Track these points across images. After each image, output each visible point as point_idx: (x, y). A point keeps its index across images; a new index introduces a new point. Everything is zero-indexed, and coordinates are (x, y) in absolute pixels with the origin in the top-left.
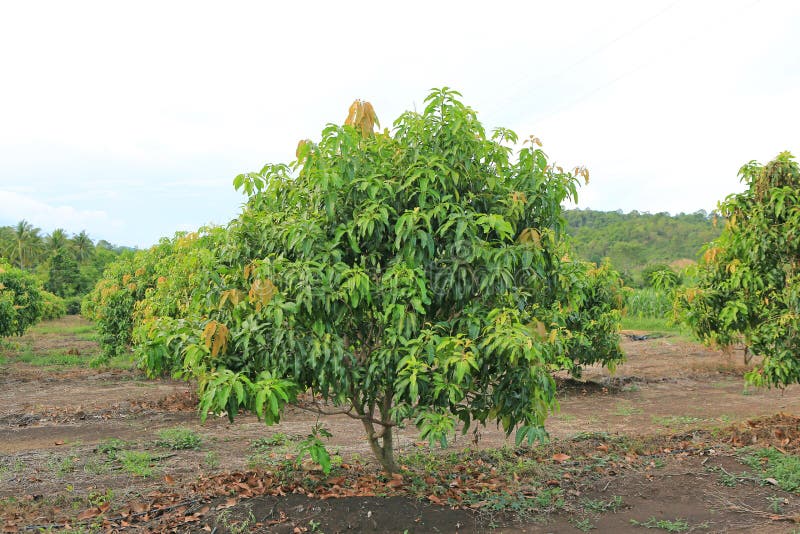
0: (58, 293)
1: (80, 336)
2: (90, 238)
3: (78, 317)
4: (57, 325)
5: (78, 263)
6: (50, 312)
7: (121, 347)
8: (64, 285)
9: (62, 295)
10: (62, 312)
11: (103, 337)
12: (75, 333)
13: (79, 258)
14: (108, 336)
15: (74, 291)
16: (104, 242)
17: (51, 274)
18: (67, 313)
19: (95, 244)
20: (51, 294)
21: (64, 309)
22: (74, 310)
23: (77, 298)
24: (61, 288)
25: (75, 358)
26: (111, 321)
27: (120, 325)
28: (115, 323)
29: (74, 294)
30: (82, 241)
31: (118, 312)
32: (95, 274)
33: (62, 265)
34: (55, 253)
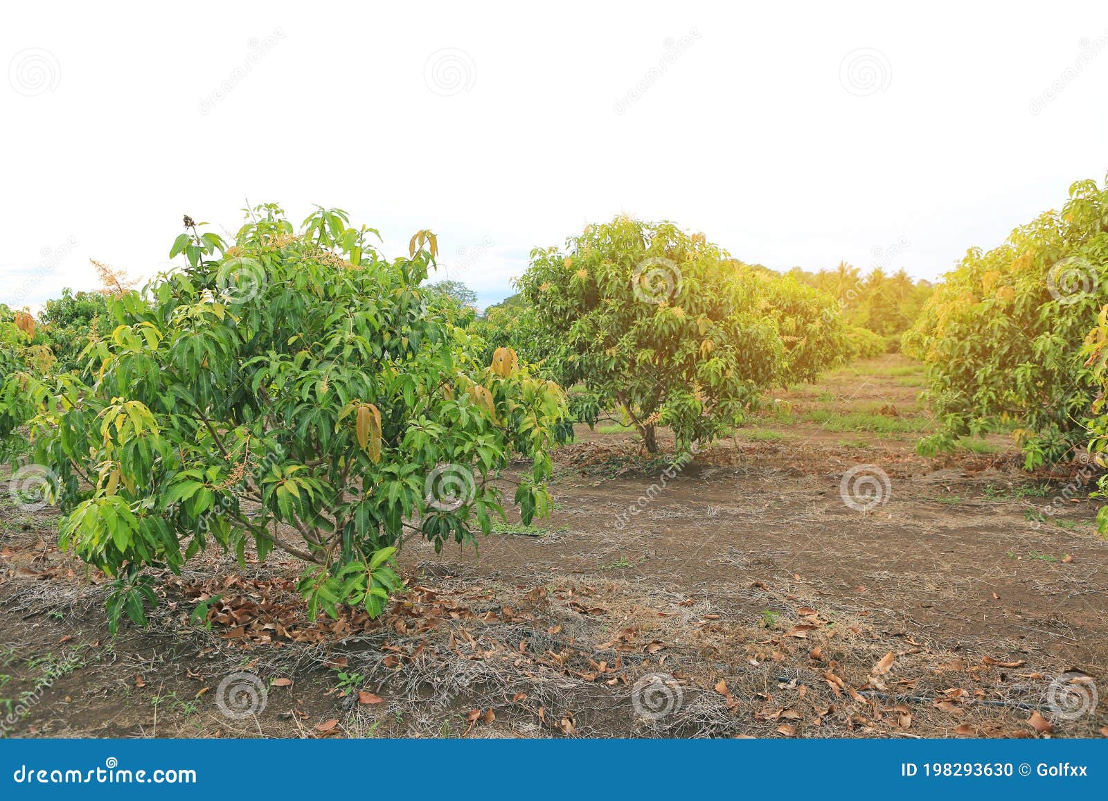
0: (878, 331)
1: (901, 380)
2: (909, 275)
3: (897, 356)
4: (874, 367)
5: (898, 302)
6: (867, 351)
7: (981, 420)
8: (884, 323)
9: (883, 333)
10: (881, 351)
11: (943, 398)
12: (893, 376)
13: (899, 296)
14: (953, 396)
15: (893, 329)
16: (924, 281)
17: (871, 313)
18: (888, 352)
19: (915, 283)
20: (869, 331)
21: (884, 348)
22: (894, 349)
23: (897, 337)
24: (881, 326)
25: (891, 423)
26: (958, 366)
27: (980, 375)
28: (968, 371)
29: (894, 333)
30: (902, 279)
31: (973, 349)
32: (916, 311)
33: (882, 302)
34: (874, 292)
